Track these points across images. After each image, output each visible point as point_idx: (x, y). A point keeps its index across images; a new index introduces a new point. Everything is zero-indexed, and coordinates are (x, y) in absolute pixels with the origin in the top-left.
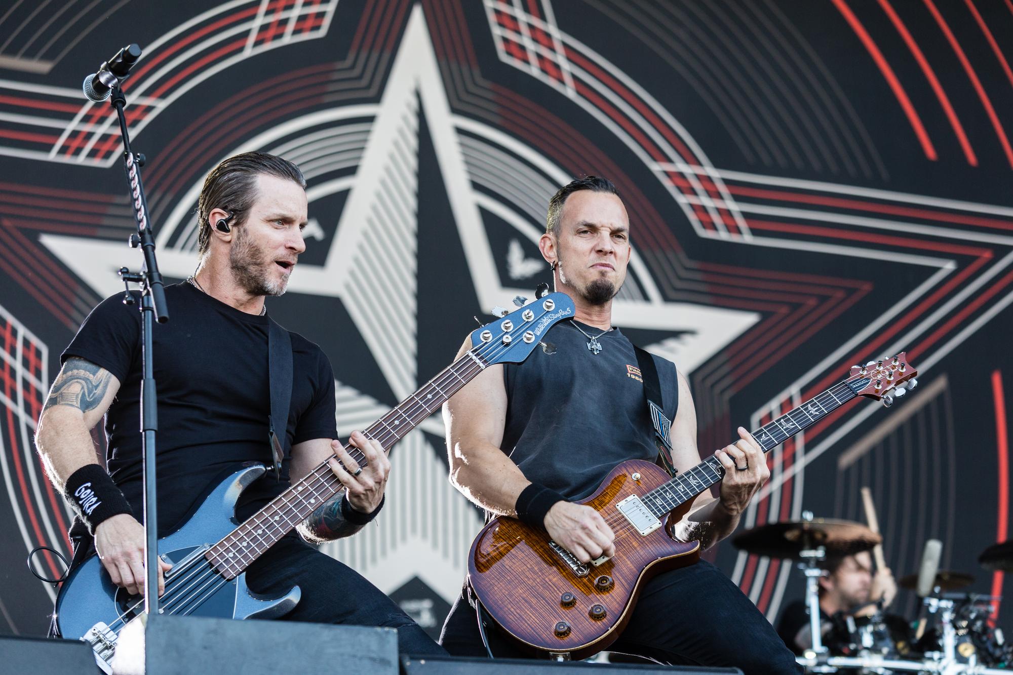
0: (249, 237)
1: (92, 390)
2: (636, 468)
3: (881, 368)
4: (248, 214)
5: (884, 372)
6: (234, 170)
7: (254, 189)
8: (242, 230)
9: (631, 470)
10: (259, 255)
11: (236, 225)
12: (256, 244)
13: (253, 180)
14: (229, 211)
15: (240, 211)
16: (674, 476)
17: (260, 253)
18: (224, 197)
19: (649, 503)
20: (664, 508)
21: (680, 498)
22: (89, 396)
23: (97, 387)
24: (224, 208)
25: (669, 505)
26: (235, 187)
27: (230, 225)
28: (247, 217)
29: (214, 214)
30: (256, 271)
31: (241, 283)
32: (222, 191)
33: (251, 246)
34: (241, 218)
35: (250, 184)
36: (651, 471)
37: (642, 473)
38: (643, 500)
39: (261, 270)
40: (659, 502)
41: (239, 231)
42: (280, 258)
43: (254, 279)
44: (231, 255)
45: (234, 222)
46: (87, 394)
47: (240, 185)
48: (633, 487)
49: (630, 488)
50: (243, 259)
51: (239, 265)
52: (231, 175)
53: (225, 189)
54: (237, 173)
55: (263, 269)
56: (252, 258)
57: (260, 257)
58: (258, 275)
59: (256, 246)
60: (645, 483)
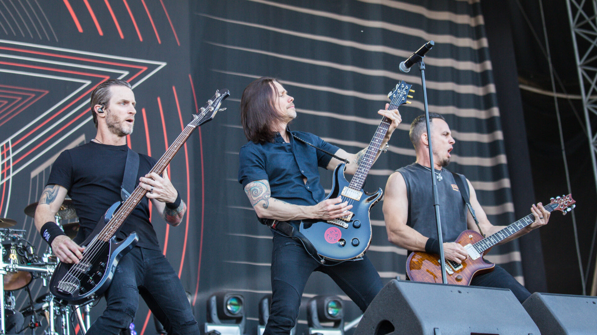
0: (112, 112)
1: (51, 195)
2: (470, 233)
3: (562, 200)
4: (109, 103)
5: (563, 201)
6: (101, 88)
7: (109, 92)
8: (108, 110)
9: (468, 234)
10: (118, 119)
11: (106, 109)
12: (115, 115)
13: (109, 89)
14: (102, 104)
15: (106, 103)
16: (485, 237)
17: (118, 118)
18: (99, 99)
19: (476, 248)
20: (482, 250)
21: (488, 246)
22: (50, 197)
23: (53, 193)
24: (100, 104)
25: (484, 249)
26: (102, 94)
27: (103, 110)
28: (109, 105)
29: (96, 107)
30: (118, 126)
31: (113, 133)
32: (97, 98)
33: (113, 116)
34: (107, 105)
35: (108, 91)
36: (476, 235)
37: (473, 235)
38: (473, 246)
39: (120, 125)
40: (480, 247)
41: (107, 111)
42: (127, 118)
43: (118, 129)
44: (107, 122)
45: (104, 108)
46: (49, 197)
47: (104, 93)
48: (469, 241)
49: (468, 241)
50: (111, 122)
51: (110, 125)
52: (100, 90)
53: (98, 96)
54: (102, 89)
55: (121, 124)
56: (115, 121)
57: (118, 120)
58: (119, 127)
59: (115, 116)
60: (474, 240)
